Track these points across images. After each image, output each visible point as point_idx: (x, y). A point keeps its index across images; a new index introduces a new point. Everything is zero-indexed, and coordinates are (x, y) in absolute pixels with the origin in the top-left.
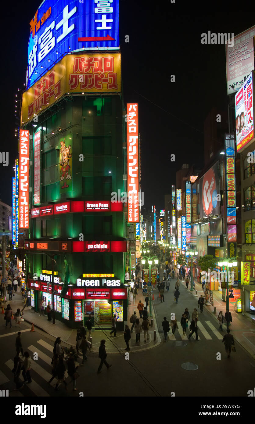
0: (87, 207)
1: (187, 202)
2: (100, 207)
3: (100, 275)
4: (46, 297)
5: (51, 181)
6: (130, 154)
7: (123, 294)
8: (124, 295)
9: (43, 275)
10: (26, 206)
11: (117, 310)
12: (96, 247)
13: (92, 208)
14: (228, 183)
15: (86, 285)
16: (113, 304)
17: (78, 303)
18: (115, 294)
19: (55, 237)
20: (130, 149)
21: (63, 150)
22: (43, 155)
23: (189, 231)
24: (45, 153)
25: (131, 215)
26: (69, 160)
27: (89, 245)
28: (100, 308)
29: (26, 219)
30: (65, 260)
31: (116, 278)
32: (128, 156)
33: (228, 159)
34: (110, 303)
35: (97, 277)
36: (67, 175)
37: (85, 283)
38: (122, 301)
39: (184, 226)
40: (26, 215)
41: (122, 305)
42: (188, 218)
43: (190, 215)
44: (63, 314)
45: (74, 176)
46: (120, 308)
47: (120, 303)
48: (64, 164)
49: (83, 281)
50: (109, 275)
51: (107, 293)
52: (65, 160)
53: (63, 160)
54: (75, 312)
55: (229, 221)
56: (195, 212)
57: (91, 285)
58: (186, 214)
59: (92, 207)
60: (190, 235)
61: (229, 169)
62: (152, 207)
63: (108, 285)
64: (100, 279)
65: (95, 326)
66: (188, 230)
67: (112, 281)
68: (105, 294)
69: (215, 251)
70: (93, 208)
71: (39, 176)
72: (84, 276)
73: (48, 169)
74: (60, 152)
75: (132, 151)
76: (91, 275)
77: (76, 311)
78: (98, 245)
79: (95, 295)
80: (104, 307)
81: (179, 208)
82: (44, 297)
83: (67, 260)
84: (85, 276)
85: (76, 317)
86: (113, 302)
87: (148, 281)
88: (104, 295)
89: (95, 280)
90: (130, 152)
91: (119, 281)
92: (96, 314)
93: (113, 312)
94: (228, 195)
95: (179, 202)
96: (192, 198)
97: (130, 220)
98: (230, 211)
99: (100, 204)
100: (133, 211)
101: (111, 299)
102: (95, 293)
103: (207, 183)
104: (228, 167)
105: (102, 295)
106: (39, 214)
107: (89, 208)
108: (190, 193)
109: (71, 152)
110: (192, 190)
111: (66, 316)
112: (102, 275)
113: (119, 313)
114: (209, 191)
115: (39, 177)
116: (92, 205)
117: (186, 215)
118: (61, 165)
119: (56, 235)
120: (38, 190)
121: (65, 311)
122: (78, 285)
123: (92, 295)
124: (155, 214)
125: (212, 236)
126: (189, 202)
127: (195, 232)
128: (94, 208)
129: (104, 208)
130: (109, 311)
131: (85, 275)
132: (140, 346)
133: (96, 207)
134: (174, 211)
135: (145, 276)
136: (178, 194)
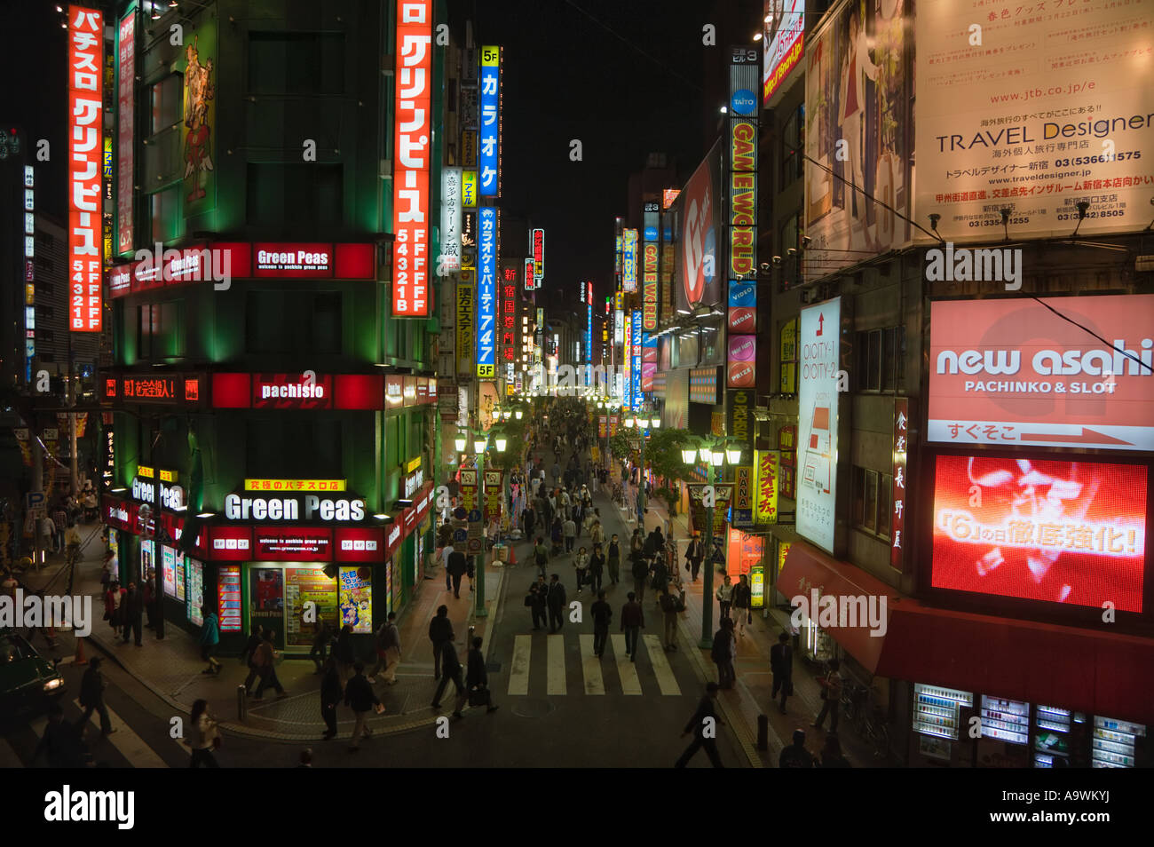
0: (260, 261)
1: (646, 267)
2: (300, 262)
3: (301, 485)
4: (149, 554)
5: (160, 178)
6: (404, 94)
7: (371, 545)
8: (375, 548)
9: (140, 483)
10: (93, 258)
11: (353, 595)
12: (286, 394)
13: (275, 267)
14: (733, 201)
15: (257, 516)
16: (340, 577)
17: (230, 574)
18: (347, 545)
19: (172, 360)
20: (405, 78)
21: (192, 73)
22: (142, 92)
23: (648, 358)
24: (148, 85)
25: (402, 290)
26: (207, 106)
27: (264, 387)
28: (303, 589)
29: (93, 300)
30: (190, 434)
31: (349, 495)
32: (397, 100)
33: (736, 126)
34: (330, 575)
35: (289, 489)
36: (203, 156)
37: (251, 509)
38: (370, 568)
39: (638, 340)
40: (93, 288)
41: (370, 580)
42: (647, 316)
43: (653, 308)
44: (188, 607)
45: (220, 162)
46: (362, 590)
47: (362, 575)
48: (193, 121)
49: (247, 503)
50: (328, 485)
51: (320, 542)
52: (197, 109)
53: (193, 107)
54: (222, 602)
55: (734, 323)
56: (666, 297)
57: (272, 516)
58: (643, 302)
59: (277, 262)
60: (654, 367)
61: (737, 159)
62: (583, 287)
63: (324, 516)
64: (300, 497)
65: (286, 645)
66: (649, 352)
67: (339, 503)
68: (316, 545)
69: (710, 417)
70: (277, 265)
71: (131, 162)
72: (249, 485)
73: (154, 139)
74: (186, 83)
75: (412, 85)
76: (272, 482)
77: (223, 598)
78: (295, 388)
79: (284, 549)
80: (315, 588)
81: (629, 284)
82: (144, 552)
83: (197, 436)
84: (253, 487)
85: (225, 617)
86: (342, 570)
87: (475, 506)
88: (311, 549)
89: (285, 501)
90: (406, 87)
91: (361, 504)
92: (289, 608)
93: (341, 602)
94: (734, 238)
95: (630, 266)
96: (661, 254)
97: (399, 309)
98: (736, 291)
99: (301, 255)
100: (411, 279)
101: (335, 561)
102: (282, 541)
103: (694, 205)
104: (737, 152)
105: (304, 549)
106: (128, 285)
107: (266, 267)
108: (657, 239)
109: (212, 82)
110: (661, 229)
111: (196, 614)
112: (306, 485)
113: (360, 607)
114: (697, 234)
115: (131, 166)
116: (275, 257)
117: (642, 306)
118: (188, 124)
119: (176, 353)
120: (128, 206)
121: (193, 598)
122: (230, 516)
123: (275, 548)
124: (590, 308)
125: (702, 369)
126: (654, 267)
127: (666, 360)
128: (281, 267)
129: (314, 267)
130: (330, 597)
131: (251, 484)
132: (404, 714)
133: (287, 264)
134: (620, 296)
135: (465, 489)
136: (628, 242)
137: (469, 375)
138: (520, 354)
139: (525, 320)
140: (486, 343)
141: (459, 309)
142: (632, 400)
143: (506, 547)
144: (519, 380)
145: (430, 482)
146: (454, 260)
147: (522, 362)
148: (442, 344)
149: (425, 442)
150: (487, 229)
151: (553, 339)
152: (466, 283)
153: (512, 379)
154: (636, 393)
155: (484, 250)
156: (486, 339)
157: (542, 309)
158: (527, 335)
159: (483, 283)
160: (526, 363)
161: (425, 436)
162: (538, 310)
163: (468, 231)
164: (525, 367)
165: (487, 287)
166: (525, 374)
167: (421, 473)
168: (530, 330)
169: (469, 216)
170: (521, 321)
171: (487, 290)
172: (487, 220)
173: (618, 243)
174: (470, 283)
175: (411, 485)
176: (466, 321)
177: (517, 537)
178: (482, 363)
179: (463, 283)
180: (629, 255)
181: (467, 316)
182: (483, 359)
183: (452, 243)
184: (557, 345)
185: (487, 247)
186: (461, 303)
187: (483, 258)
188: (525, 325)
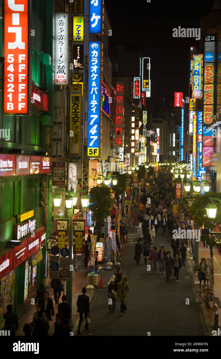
1: (206, 80)
23: (207, 143)
25: (10, 96)
39: (200, 131)
42: (206, 114)
43: (210, 108)
58: (203, 105)
60: (211, 150)
66: (207, 139)
81: (197, 93)
95: (197, 80)
96: (216, 71)
97: (8, 109)
100: (16, 89)
108: (213, 61)
110: (217, 53)
117: (203, 108)
124: (183, 110)
126: (211, 80)
134: (193, 101)
135: (60, 233)
136: (196, 64)
137: (77, 154)
138: (128, 141)
139: (133, 119)
140: (93, 133)
141: (72, 110)
142: (197, 173)
143: (97, 275)
144: (128, 159)
145: (43, 228)
146: (63, 77)
147: (130, 147)
148: (55, 134)
149: (40, 201)
150: (94, 57)
151: (155, 131)
152: (77, 93)
153: (122, 158)
154: (200, 168)
155: (92, 71)
156: (93, 131)
157: (146, 112)
158: (135, 129)
159: (92, 93)
160: (134, 147)
161: (41, 196)
162: (144, 112)
163: (78, 57)
164: (133, 150)
165: (94, 96)
166: (133, 155)
167: (34, 222)
168: (137, 126)
169: (79, 48)
170: (131, 119)
171: (94, 98)
172: (94, 51)
173: (192, 65)
174: (79, 93)
175: (22, 231)
176: (76, 118)
177: (109, 268)
178: (91, 147)
179: (75, 93)
180: (196, 73)
181: (77, 115)
182: (91, 144)
183: (61, 65)
184: (158, 135)
185: (94, 68)
186: (73, 107)
187: (92, 76)
188: (133, 122)
